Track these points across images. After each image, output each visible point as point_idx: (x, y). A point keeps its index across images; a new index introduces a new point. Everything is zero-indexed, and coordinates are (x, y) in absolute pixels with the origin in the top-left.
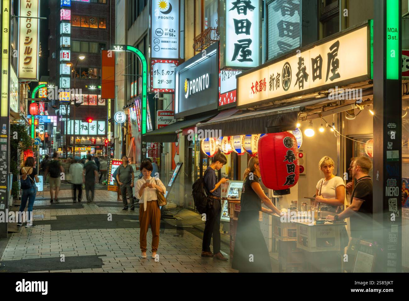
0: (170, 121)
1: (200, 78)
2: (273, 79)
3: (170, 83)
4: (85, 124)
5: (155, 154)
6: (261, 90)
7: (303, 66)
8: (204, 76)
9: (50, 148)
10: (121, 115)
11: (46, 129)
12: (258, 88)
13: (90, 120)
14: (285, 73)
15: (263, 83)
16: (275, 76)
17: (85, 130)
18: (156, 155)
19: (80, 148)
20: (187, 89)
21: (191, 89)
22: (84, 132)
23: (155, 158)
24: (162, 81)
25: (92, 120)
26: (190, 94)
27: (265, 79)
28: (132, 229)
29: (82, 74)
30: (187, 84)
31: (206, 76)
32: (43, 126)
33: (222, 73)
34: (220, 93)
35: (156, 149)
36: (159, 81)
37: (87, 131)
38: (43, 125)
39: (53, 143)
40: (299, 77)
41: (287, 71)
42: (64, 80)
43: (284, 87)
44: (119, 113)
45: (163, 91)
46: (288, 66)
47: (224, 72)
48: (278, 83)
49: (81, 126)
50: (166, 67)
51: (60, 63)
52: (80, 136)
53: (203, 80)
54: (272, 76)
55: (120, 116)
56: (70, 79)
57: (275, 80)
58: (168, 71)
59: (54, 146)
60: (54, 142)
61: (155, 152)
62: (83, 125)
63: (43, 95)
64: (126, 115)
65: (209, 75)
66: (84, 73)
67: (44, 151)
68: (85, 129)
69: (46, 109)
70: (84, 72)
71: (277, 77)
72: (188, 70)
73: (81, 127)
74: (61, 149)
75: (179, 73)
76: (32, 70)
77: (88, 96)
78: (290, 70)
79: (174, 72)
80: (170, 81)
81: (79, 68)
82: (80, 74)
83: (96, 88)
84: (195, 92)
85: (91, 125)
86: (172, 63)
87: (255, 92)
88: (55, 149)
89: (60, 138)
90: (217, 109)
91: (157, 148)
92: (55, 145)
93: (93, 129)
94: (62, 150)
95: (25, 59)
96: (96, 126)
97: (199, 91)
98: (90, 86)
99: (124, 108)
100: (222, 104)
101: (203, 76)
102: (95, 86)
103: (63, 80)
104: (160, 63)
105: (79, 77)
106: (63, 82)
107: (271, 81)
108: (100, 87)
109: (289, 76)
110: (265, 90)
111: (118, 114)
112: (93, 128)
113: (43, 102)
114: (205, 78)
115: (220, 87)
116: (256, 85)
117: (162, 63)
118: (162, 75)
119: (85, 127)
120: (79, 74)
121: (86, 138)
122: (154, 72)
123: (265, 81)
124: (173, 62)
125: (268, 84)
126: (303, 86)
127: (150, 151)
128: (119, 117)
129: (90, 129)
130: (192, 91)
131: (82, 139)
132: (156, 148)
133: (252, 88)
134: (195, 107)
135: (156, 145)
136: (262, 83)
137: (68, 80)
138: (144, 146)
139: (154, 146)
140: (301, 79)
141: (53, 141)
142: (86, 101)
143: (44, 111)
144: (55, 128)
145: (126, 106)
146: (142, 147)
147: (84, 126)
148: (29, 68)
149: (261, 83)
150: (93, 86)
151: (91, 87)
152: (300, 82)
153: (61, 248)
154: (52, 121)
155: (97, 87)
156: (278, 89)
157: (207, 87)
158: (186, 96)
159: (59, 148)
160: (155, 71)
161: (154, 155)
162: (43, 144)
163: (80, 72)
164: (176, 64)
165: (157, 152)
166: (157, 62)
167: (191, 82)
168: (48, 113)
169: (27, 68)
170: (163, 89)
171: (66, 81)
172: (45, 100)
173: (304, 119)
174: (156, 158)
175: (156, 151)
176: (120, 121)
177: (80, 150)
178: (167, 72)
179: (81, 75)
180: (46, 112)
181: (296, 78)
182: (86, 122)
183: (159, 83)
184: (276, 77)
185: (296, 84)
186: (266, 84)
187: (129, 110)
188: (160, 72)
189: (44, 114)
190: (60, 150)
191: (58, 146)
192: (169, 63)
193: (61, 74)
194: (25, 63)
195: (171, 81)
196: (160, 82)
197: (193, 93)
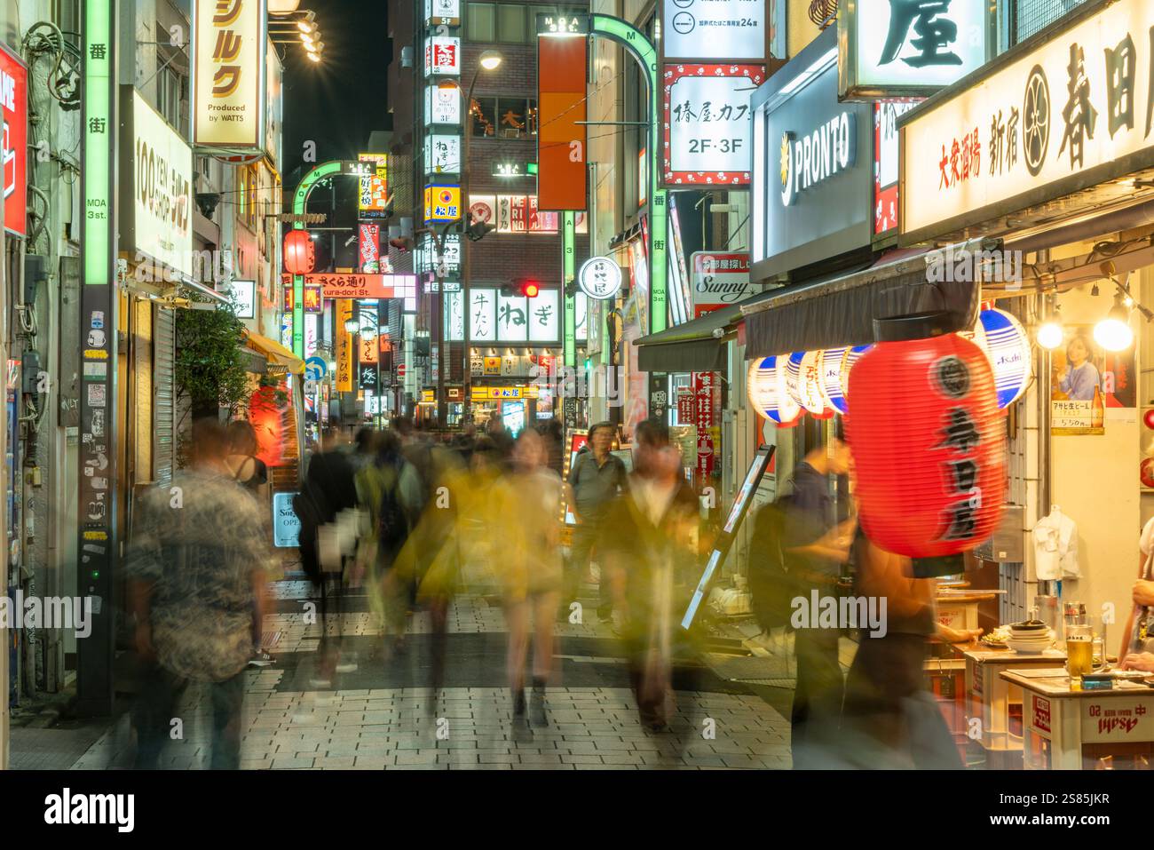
0: (740, 289)
1: (823, 128)
2: (1000, 132)
3: (734, 151)
4: (516, 302)
5: (704, 414)
6: (967, 173)
7: (1080, 81)
8: (835, 123)
9: (396, 390)
10: (602, 268)
11: (383, 320)
12: (960, 167)
13: (531, 290)
14: (1030, 110)
15: (971, 148)
16: (1004, 122)
17: (516, 323)
18: (708, 417)
19: (501, 390)
20: (788, 172)
21: (798, 172)
22: (512, 333)
23: (704, 426)
24: (705, 143)
25: (538, 289)
26: (797, 190)
27: (976, 130)
28: (564, 689)
29: (504, 122)
30: (788, 153)
31: (840, 122)
32: (375, 312)
33: (886, 111)
34: (879, 184)
35: (708, 394)
36: (694, 143)
37: (523, 327)
38: (373, 306)
39: (403, 373)
40: (1072, 121)
41: (1036, 99)
42: (440, 144)
43: (1030, 160)
44: (598, 263)
45: (709, 180)
46: (1041, 80)
47: (889, 105)
48: (1013, 144)
49: (502, 309)
50: (720, 90)
51: (426, 82)
52: (500, 346)
53: (832, 136)
54: (997, 118)
55: (599, 272)
56: (462, 140)
57: (1004, 135)
58: (726, 107)
59: (406, 382)
60: (406, 369)
61: (704, 406)
62: (508, 306)
63: (375, 201)
64: (621, 268)
65: (849, 117)
66: (510, 116)
67: (376, 399)
68: (514, 319)
69: (383, 249)
70: (510, 112)
71: (1012, 124)
72: (791, 100)
73: (500, 314)
74: (432, 393)
75: (765, 112)
76: (239, 113)
77: (527, 202)
78: (1045, 96)
79: (748, 110)
80: (734, 141)
81: (494, 99)
82: (497, 123)
83: (520, 171)
84: (809, 184)
85: (536, 304)
86: (739, 74)
87: (950, 181)
88: (410, 394)
89: (427, 355)
90: (869, 247)
91: (711, 390)
92: (410, 378)
93: (546, 319)
94: (435, 398)
95: (218, 76)
96: (554, 310)
97: (822, 177)
98: (499, 167)
99: (615, 244)
100: (885, 228)
101: (832, 121)
102: (516, 167)
103: (435, 145)
104: (696, 75)
105: (491, 132)
106: (437, 153)
107: (994, 138)
108: (533, 168)
109: (1041, 119)
110: (977, 174)
111: (593, 266)
112: (545, 316)
113: (375, 223)
114: (838, 131)
115: (877, 164)
116: (954, 155)
117: (704, 75)
118: (706, 120)
119: (517, 315)
120: (492, 122)
121: (520, 354)
122: (673, 109)
123: (976, 137)
124: (746, 72)
125: (985, 151)
126: (1080, 157)
127: (686, 401)
128: (597, 276)
129: (534, 320)
130: (801, 176)
131: (505, 358)
132: (707, 390)
133: (943, 164)
134: (812, 238)
135: (706, 380)
136: (969, 146)
137: (453, 143)
138: (657, 382)
139: (700, 385)
140: (1077, 128)
141: (403, 367)
142: (519, 219)
143: (379, 256)
144: (410, 320)
145: (616, 237)
146: (652, 389)
147: (511, 308)
148: (229, 109)
149: (967, 147)
150: (508, 166)
151: (502, 171)
152: (1073, 142)
153: (393, 753)
154: (398, 294)
155: (524, 169)
156: (1015, 166)
157: (844, 161)
158: (786, 198)
159: (425, 388)
160: (680, 107)
161: (701, 417)
162: (376, 376)
163: (496, 114)
164: (758, 78)
165: (711, 404)
166: (686, 75)
167: (798, 145)
168: (391, 262)
169: (225, 108)
170: (707, 174)
171: (446, 149)
172: (379, 217)
173: (1045, 282)
174: (707, 427)
175: (707, 401)
176: (599, 293)
177: (501, 395)
178: (723, 110)
179: (500, 124)
180: (385, 260)
181: (1064, 125)
182: (518, 295)
183: (691, 151)
184: (1009, 124)
185: (1062, 149)
186: (980, 150)
187: (632, 249)
188: (697, 108)
189: (376, 269)
190: (428, 399)
191: (421, 382)
192: (728, 75)
193: (427, 122)
194: (220, 91)
195: (736, 143)
196: (698, 146)
197: (805, 186)
